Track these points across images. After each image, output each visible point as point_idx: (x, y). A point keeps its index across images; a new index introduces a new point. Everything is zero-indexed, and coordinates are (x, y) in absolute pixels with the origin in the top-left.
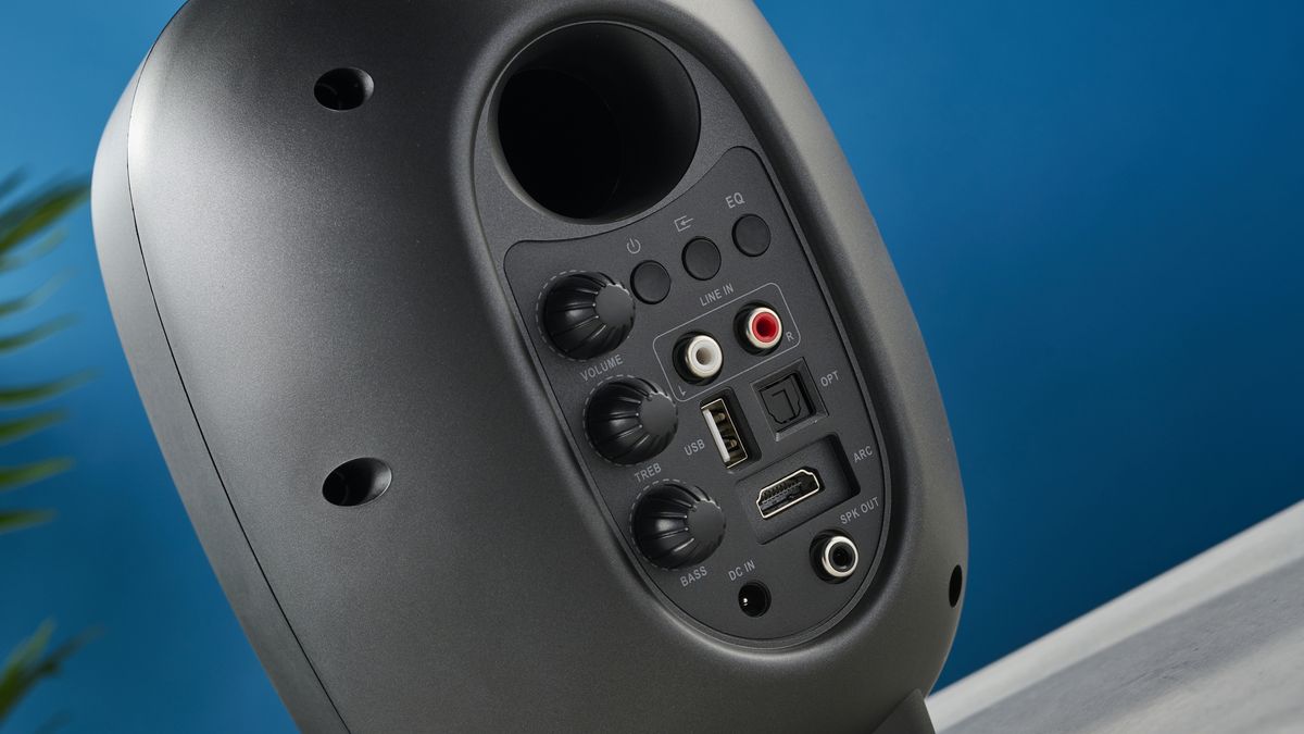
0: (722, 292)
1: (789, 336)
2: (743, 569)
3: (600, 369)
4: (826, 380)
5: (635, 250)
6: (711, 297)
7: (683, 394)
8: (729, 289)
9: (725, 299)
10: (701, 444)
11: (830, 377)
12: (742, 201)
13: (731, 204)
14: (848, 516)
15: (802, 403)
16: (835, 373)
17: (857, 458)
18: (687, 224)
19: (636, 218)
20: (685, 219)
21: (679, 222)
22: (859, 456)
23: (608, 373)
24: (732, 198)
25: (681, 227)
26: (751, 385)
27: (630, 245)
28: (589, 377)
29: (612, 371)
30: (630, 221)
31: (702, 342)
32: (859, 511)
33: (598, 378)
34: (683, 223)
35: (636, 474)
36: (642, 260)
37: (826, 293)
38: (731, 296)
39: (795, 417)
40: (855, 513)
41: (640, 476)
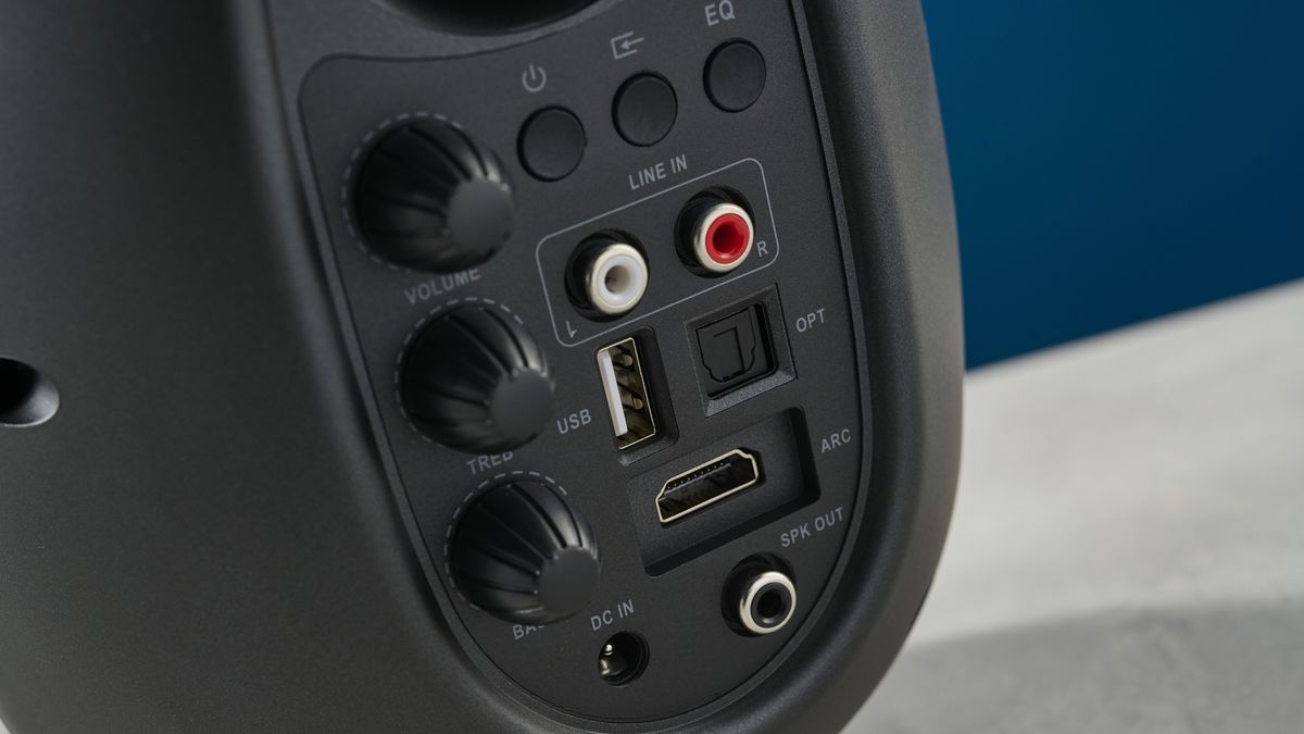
0: (667, 168)
1: (762, 249)
2: (615, 614)
3: (439, 286)
4: (805, 323)
5: (535, 84)
6: (648, 175)
7: (572, 334)
8: (681, 163)
9: (672, 178)
10: (585, 417)
11: (811, 318)
12: (731, 16)
13: (712, 19)
14: (791, 534)
15: (759, 351)
16: (820, 311)
17: (825, 446)
18: (632, 47)
19: (547, 29)
20: (629, 39)
21: (618, 44)
22: (830, 443)
23: (453, 294)
24: (717, 9)
25: (620, 51)
26: (685, 323)
27: (529, 77)
28: (418, 299)
29: (460, 291)
30: (536, 34)
31: (621, 254)
32: (811, 528)
33: (434, 300)
34: (626, 45)
35: (471, 463)
36: (543, 105)
37: (835, 182)
38: (683, 176)
39: (743, 372)
40: (804, 531)
41: (476, 464)
